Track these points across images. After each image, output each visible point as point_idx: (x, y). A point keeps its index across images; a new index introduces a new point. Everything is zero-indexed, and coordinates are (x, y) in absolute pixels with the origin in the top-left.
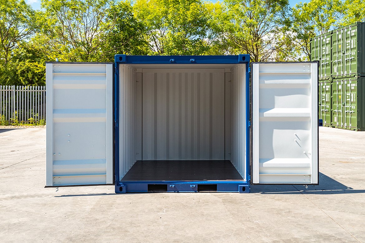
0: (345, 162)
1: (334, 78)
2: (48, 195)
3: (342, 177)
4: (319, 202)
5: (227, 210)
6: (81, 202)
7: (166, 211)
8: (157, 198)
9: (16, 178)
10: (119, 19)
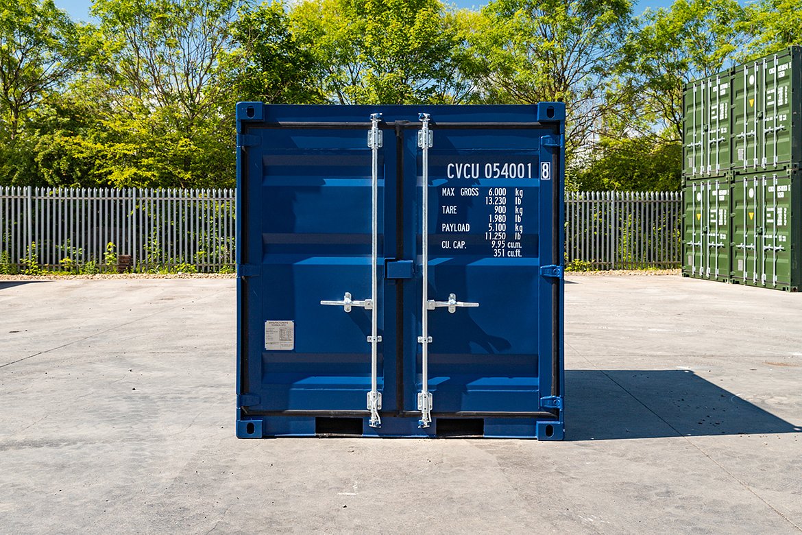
0: (779, 364)
1: (738, 173)
2: (75, 443)
3: (782, 400)
4: (737, 467)
5: (511, 488)
6: (151, 461)
7: (360, 488)
8: (337, 453)
9: (8, 395)
10: (259, 44)
